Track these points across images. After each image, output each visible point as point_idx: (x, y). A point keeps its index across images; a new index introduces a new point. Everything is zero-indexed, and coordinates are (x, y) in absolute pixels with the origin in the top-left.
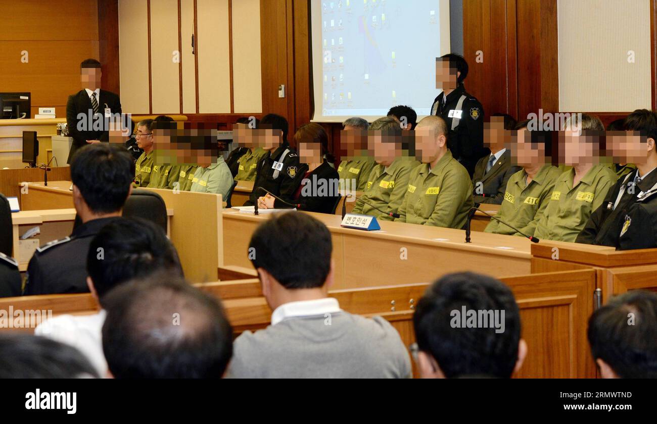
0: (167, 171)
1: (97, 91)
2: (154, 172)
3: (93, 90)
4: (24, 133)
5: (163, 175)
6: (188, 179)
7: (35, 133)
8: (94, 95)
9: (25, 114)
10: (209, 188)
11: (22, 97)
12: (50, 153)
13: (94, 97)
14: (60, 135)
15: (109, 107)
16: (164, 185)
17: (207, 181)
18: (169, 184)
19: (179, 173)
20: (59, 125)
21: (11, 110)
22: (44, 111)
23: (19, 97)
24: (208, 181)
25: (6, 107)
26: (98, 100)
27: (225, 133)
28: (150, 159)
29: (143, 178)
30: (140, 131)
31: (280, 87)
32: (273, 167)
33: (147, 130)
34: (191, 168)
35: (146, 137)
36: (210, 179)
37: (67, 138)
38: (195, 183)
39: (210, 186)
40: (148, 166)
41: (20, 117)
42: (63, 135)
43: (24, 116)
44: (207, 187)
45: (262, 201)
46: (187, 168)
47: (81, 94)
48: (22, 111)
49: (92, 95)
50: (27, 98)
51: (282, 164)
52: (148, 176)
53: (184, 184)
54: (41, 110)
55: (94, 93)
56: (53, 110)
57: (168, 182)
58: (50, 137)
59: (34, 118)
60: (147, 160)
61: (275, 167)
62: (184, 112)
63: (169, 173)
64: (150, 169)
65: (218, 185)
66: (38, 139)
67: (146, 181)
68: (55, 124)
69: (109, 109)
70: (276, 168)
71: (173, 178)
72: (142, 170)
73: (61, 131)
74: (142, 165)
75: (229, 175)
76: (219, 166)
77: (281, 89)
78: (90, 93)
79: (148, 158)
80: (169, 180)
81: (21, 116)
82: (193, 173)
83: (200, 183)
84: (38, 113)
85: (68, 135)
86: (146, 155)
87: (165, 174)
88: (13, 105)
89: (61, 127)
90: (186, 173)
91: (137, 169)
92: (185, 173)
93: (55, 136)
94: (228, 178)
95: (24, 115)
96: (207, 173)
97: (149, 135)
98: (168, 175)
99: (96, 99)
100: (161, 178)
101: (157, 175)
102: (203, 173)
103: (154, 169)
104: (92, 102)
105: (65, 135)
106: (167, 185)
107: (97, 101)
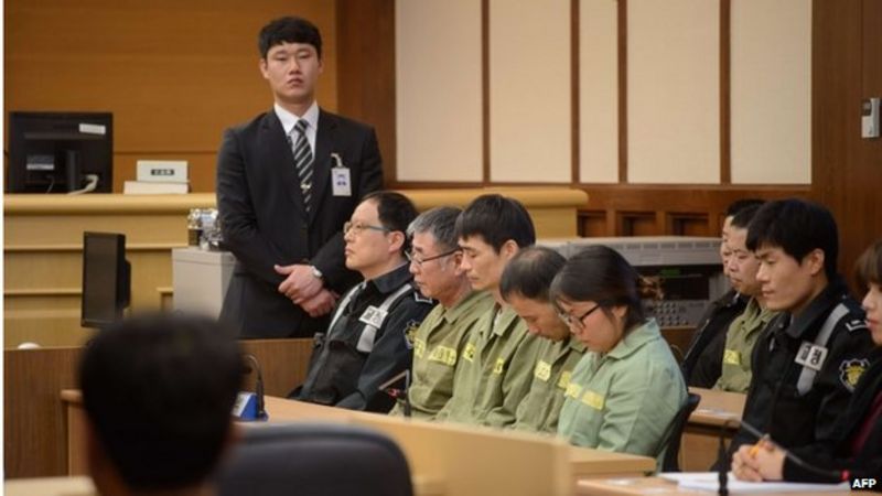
0: (501, 361)
1: (311, 116)
2: (464, 365)
3: (299, 113)
4: (88, 237)
5: (488, 373)
6: (557, 387)
7: (121, 239)
8: (302, 127)
9: (94, 178)
10: (614, 416)
11: (84, 128)
12: (167, 299)
13: (302, 134)
14: (198, 244)
15: (345, 164)
16: (490, 401)
17: (605, 392)
18: (506, 400)
19: (534, 367)
20: (195, 215)
21: (50, 167)
22: (153, 172)
23: (77, 128)
24: (609, 395)
25: (36, 157)
26: (312, 141)
27: (699, 245)
28: (454, 323)
29: (434, 381)
30: (420, 250)
31: (866, 106)
32: (798, 360)
33: (436, 244)
34: (567, 355)
35: (439, 266)
36: (615, 389)
37: (218, 256)
38: (574, 399)
39: (615, 409)
40: (450, 344)
41: (77, 189)
42: (205, 245)
43: (91, 186)
44: (605, 410)
45: (748, 458)
46: (557, 353)
47: (262, 123)
48: (85, 171)
49: (296, 128)
50: (101, 130)
51: (824, 352)
52: (448, 374)
53: (548, 399)
54: (144, 167)
55: (301, 122)
56: (181, 167)
57: (501, 391)
58: (168, 251)
59: (121, 191)
60: (446, 328)
61: (804, 358)
62: (585, 178)
63: (506, 366)
64: (453, 353)
65: (638, 407)
66: (128, 258)
67: (444, 388)
68: (183, 212)
69: (346, 172)
70: (807, 363)
71: (517, 383)
72: (432, 357)
73: (200, 233)
74: (432, 340)
75: (672, 376)
76: (644, 350)
77: (868, 113)
78: (289, 121)
79: (450, 321)
80: (505, 390)
81: (82, 185)
82: (570, 369)
83: (584, 401)
84: (133, 178)
85: (222, 247)
86: (445, 311)
87: (495, 371)
88: (59, 151)
89: (199, 222)
90: (553, 366)
91: (417, 352)
92: (549, 368)
93: (184, 252)
94: (669, 387)
95: (91, 181)
96: (609, 370)
97: (446, 258)
98: (504, 374)
99: (306, 141)
100: (484, 382)
101: (471, 371)
102: (595, 369)
103: (465, 355)
104: (294, 149)
105: (212, 248)
106: (500, 404)
107: (309, 148)
